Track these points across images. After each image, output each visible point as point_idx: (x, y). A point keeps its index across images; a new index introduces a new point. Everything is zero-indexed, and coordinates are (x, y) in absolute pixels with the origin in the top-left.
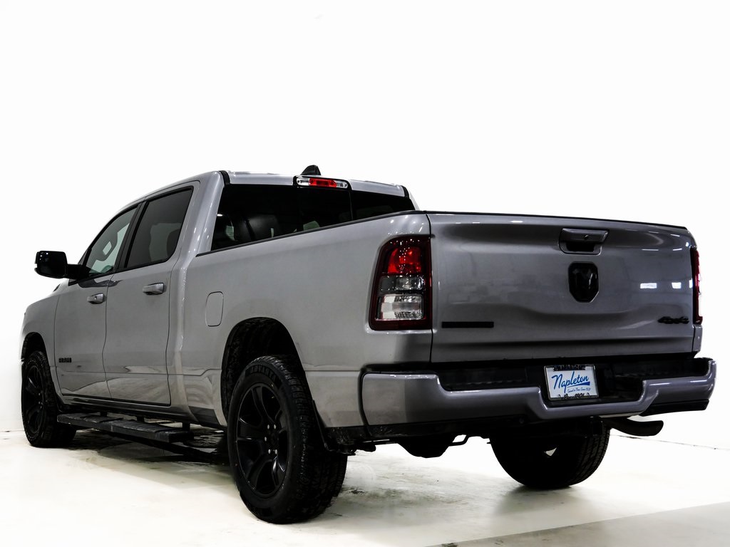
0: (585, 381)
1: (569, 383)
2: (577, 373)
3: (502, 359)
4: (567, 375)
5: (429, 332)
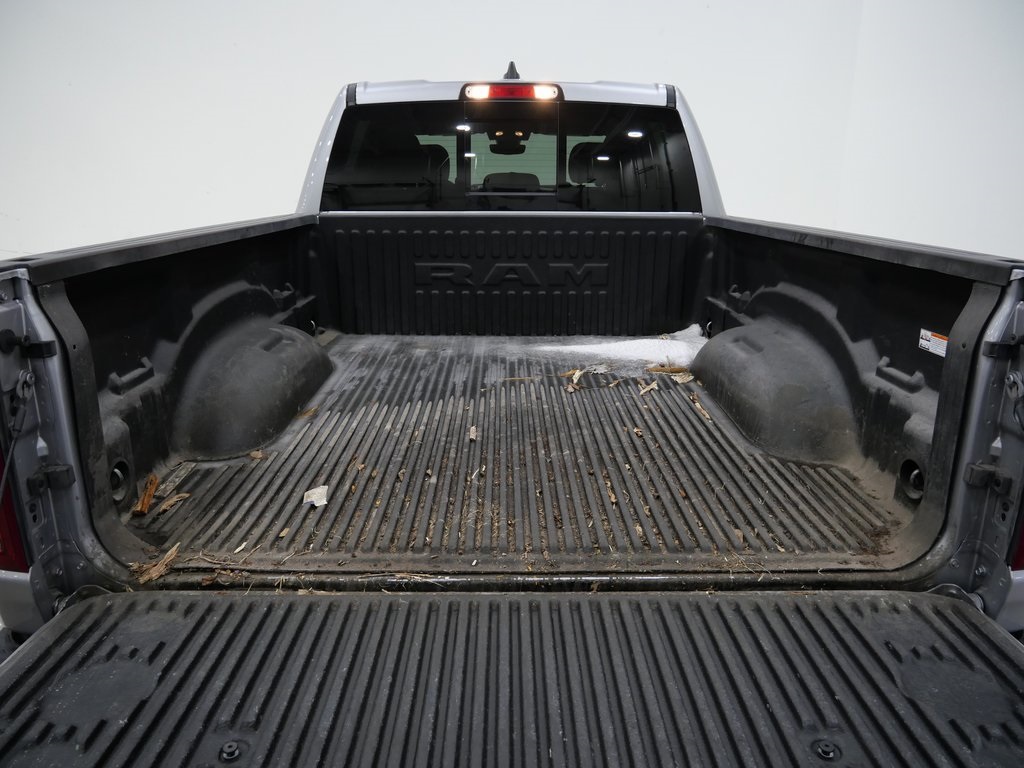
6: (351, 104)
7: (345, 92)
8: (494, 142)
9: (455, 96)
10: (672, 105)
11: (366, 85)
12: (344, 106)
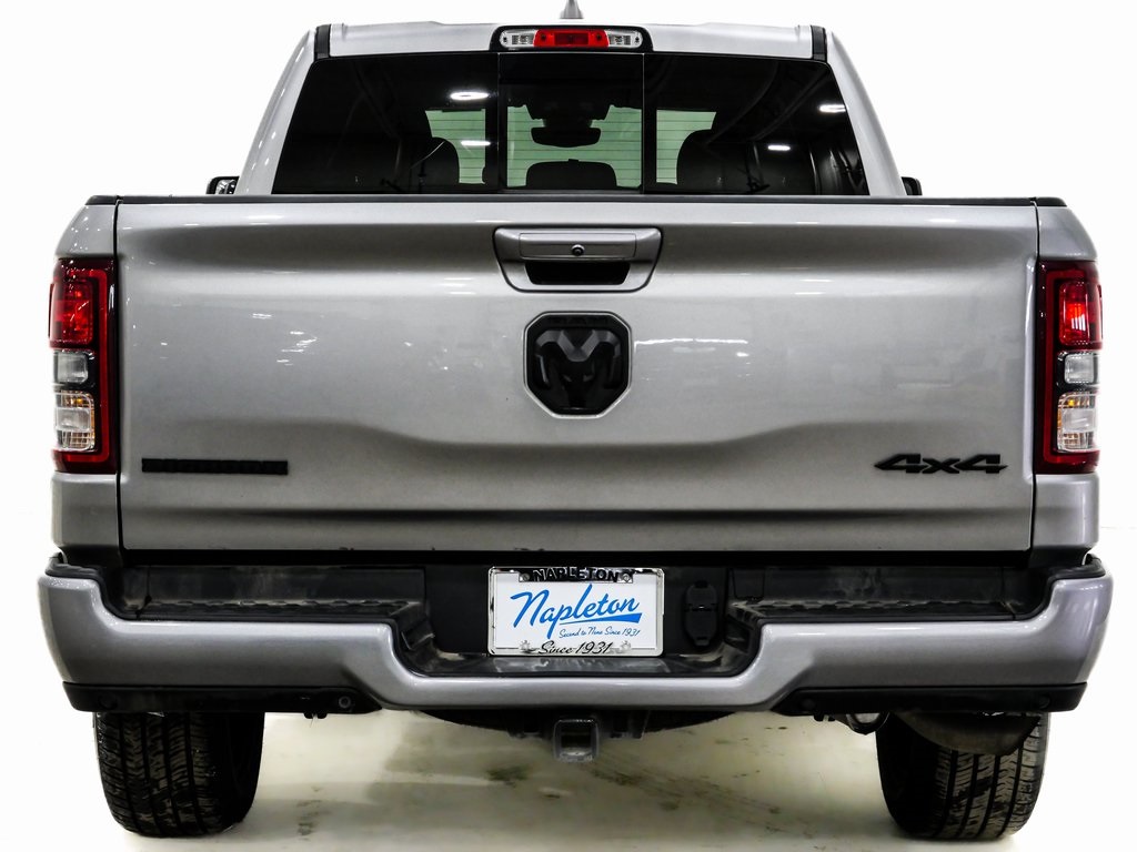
0: (626, 612)
1: (569, 612)
2: (600, 589)
3: (336, 547)
4: (564, 594)
5: (110, 479)
6: (320, 56)
7: (312, 39)
8: (540, 123)
9: (484, 45)
10: (821, 57)
11: (345, 29)
12: (310, 60)
